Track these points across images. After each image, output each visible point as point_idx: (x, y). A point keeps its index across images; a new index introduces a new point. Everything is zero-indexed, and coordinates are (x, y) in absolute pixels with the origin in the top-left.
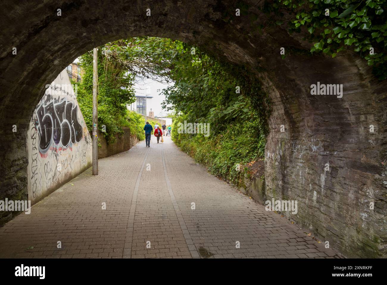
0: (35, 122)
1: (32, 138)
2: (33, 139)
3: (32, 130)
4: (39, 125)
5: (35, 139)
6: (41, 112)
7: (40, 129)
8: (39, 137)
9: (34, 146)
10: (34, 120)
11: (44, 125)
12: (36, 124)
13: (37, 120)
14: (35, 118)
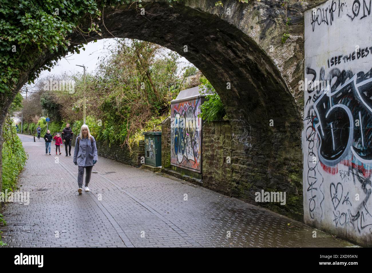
0: (313, 119)
1: (308, 140)
2: (310, 141)
3: (307, 129)
4: (320, 123)
5: (312, 142)
6: (324, 104)
7: (322, 128)
8: (319, 139)
9: (311, 151)
10: (311, 117)
11: (329, 122)
12: (315, 122)
13: (316, 116)
14: (312, 114)
